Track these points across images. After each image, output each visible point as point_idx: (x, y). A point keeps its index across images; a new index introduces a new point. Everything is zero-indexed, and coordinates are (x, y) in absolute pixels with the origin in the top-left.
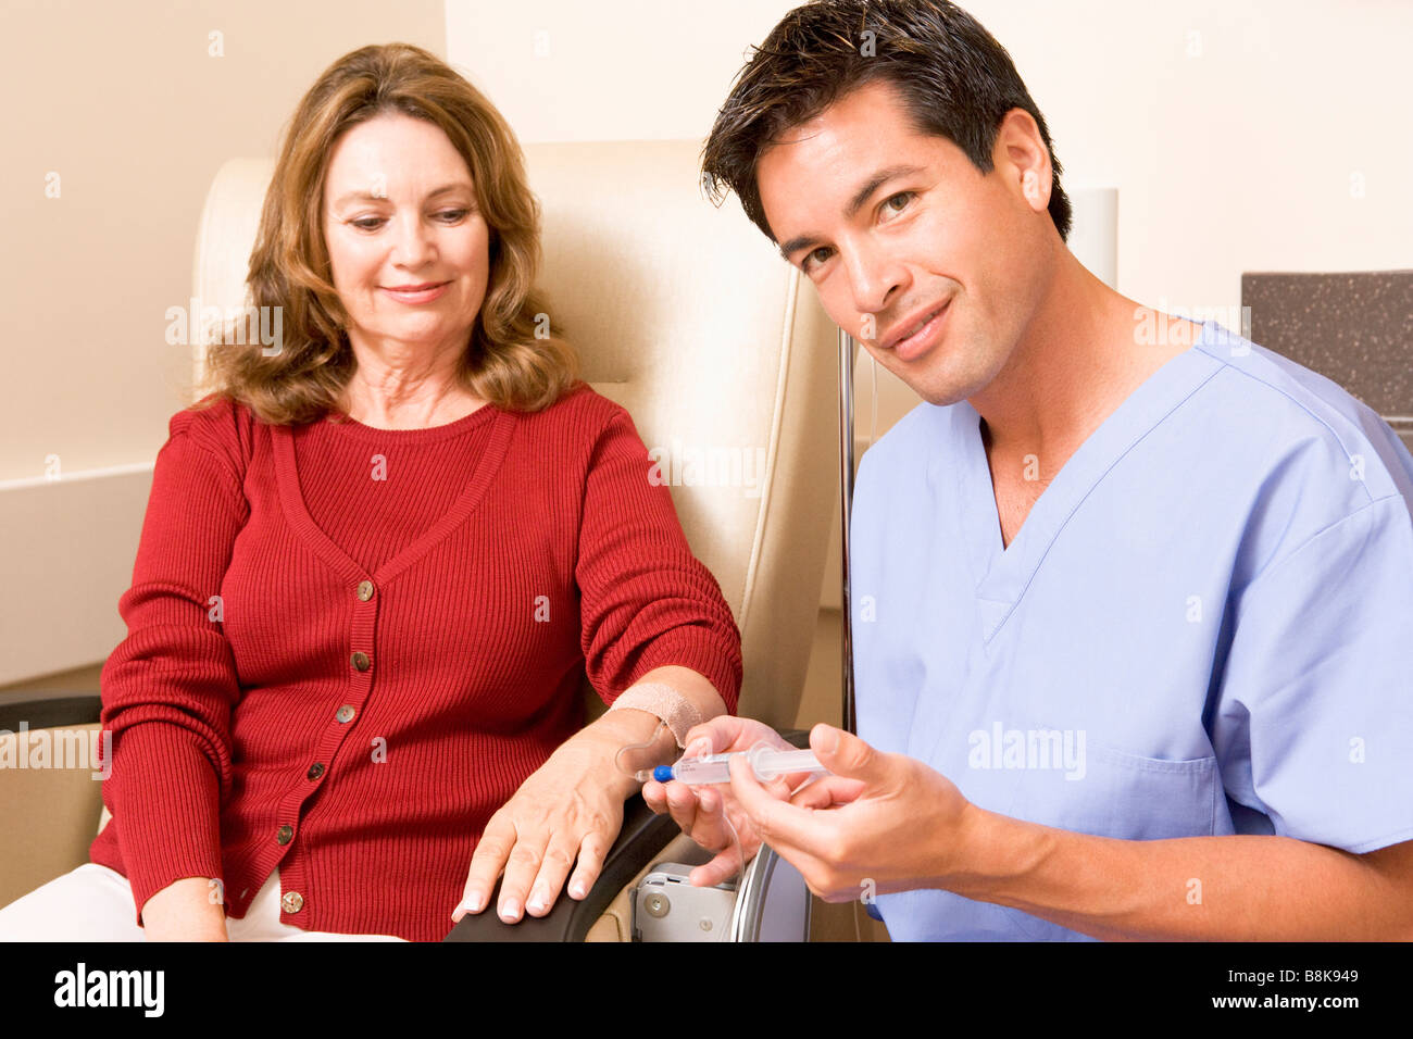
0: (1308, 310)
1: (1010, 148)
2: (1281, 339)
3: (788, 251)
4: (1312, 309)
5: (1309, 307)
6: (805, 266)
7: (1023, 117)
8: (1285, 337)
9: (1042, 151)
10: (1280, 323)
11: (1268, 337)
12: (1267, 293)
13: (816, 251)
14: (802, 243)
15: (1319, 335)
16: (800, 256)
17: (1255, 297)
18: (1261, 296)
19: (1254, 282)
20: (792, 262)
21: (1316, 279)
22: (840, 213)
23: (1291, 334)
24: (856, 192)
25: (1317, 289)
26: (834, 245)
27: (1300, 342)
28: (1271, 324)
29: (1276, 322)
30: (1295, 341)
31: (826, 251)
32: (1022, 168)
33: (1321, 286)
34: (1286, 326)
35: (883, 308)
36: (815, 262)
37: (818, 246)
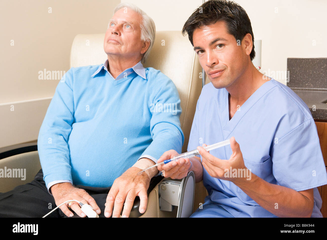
0: (301, 66)
1: (245, 41)
2: (295, 72)
3: (195, 49)
4: (302, 66)
5: (301, 65)
6: (198, 52)
7: (250, 35)
8: (296, 71)
9: (252, 43)
10: (295, 69)
11: (292, 71)
12: (292, 62)
13: (201, 50)
14: (198, 48)
15: (303, 71)
16: (197, 50)
17: (290, 63)
18: (291, 63)
19: (290, 60)
20: (195, 51)
21: (303, 59)
22: (208, 44)
23: (297, 71)
24: (213, 41)
25: (303, 61)
26: (205, 50)
27: (299, 73)
28: (293, 69)
29: (294, 68)
30: (298, 72)
31: (203, 51)
32: (247, 46)
33: (304, 61)
34: (296, 69)
35: (211, 66)
36: (200, 53)
37: (202, 49)
